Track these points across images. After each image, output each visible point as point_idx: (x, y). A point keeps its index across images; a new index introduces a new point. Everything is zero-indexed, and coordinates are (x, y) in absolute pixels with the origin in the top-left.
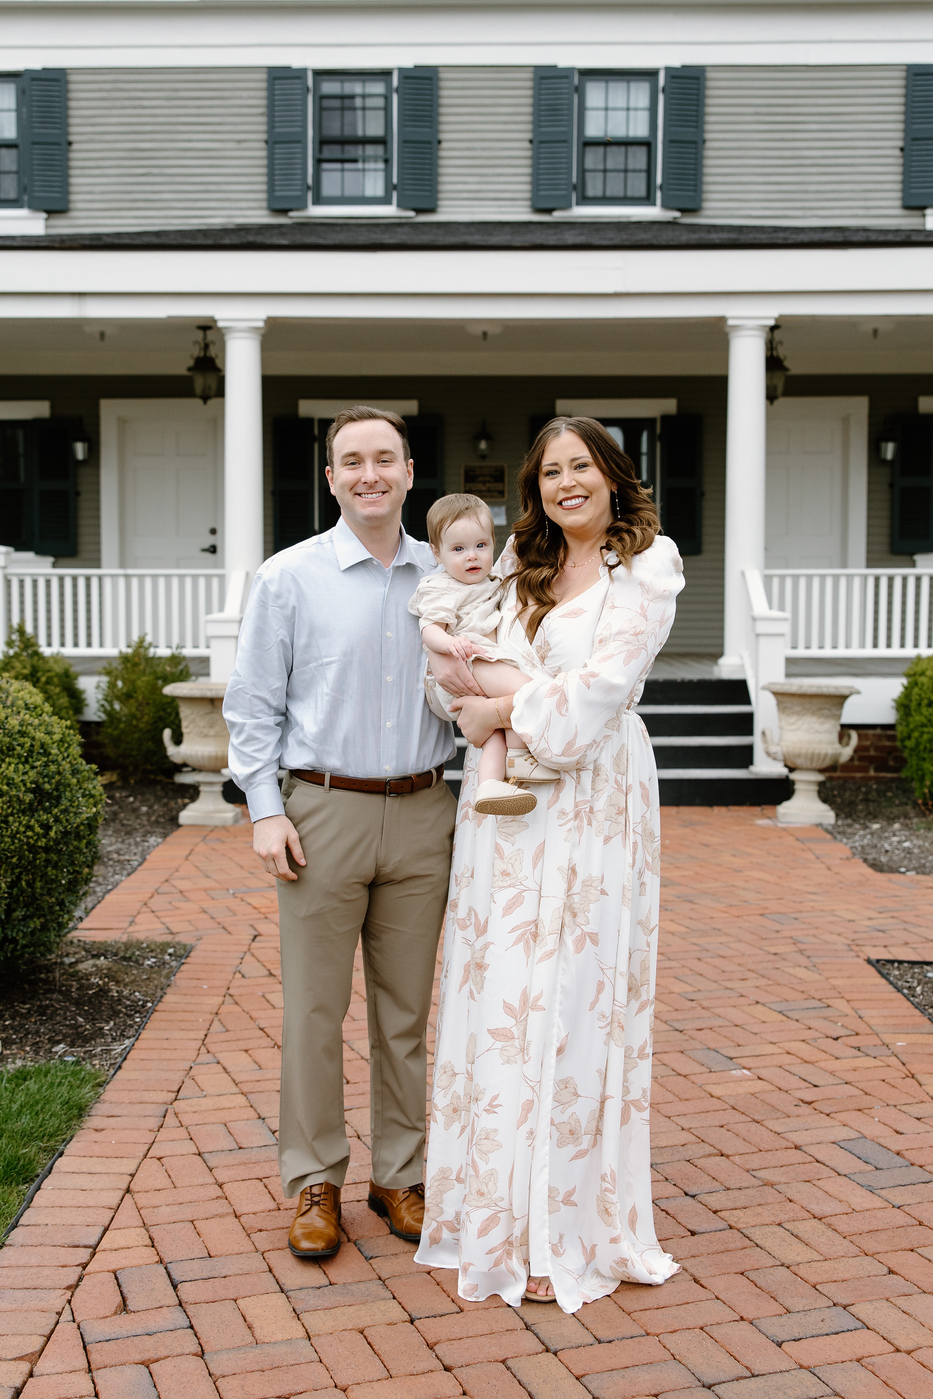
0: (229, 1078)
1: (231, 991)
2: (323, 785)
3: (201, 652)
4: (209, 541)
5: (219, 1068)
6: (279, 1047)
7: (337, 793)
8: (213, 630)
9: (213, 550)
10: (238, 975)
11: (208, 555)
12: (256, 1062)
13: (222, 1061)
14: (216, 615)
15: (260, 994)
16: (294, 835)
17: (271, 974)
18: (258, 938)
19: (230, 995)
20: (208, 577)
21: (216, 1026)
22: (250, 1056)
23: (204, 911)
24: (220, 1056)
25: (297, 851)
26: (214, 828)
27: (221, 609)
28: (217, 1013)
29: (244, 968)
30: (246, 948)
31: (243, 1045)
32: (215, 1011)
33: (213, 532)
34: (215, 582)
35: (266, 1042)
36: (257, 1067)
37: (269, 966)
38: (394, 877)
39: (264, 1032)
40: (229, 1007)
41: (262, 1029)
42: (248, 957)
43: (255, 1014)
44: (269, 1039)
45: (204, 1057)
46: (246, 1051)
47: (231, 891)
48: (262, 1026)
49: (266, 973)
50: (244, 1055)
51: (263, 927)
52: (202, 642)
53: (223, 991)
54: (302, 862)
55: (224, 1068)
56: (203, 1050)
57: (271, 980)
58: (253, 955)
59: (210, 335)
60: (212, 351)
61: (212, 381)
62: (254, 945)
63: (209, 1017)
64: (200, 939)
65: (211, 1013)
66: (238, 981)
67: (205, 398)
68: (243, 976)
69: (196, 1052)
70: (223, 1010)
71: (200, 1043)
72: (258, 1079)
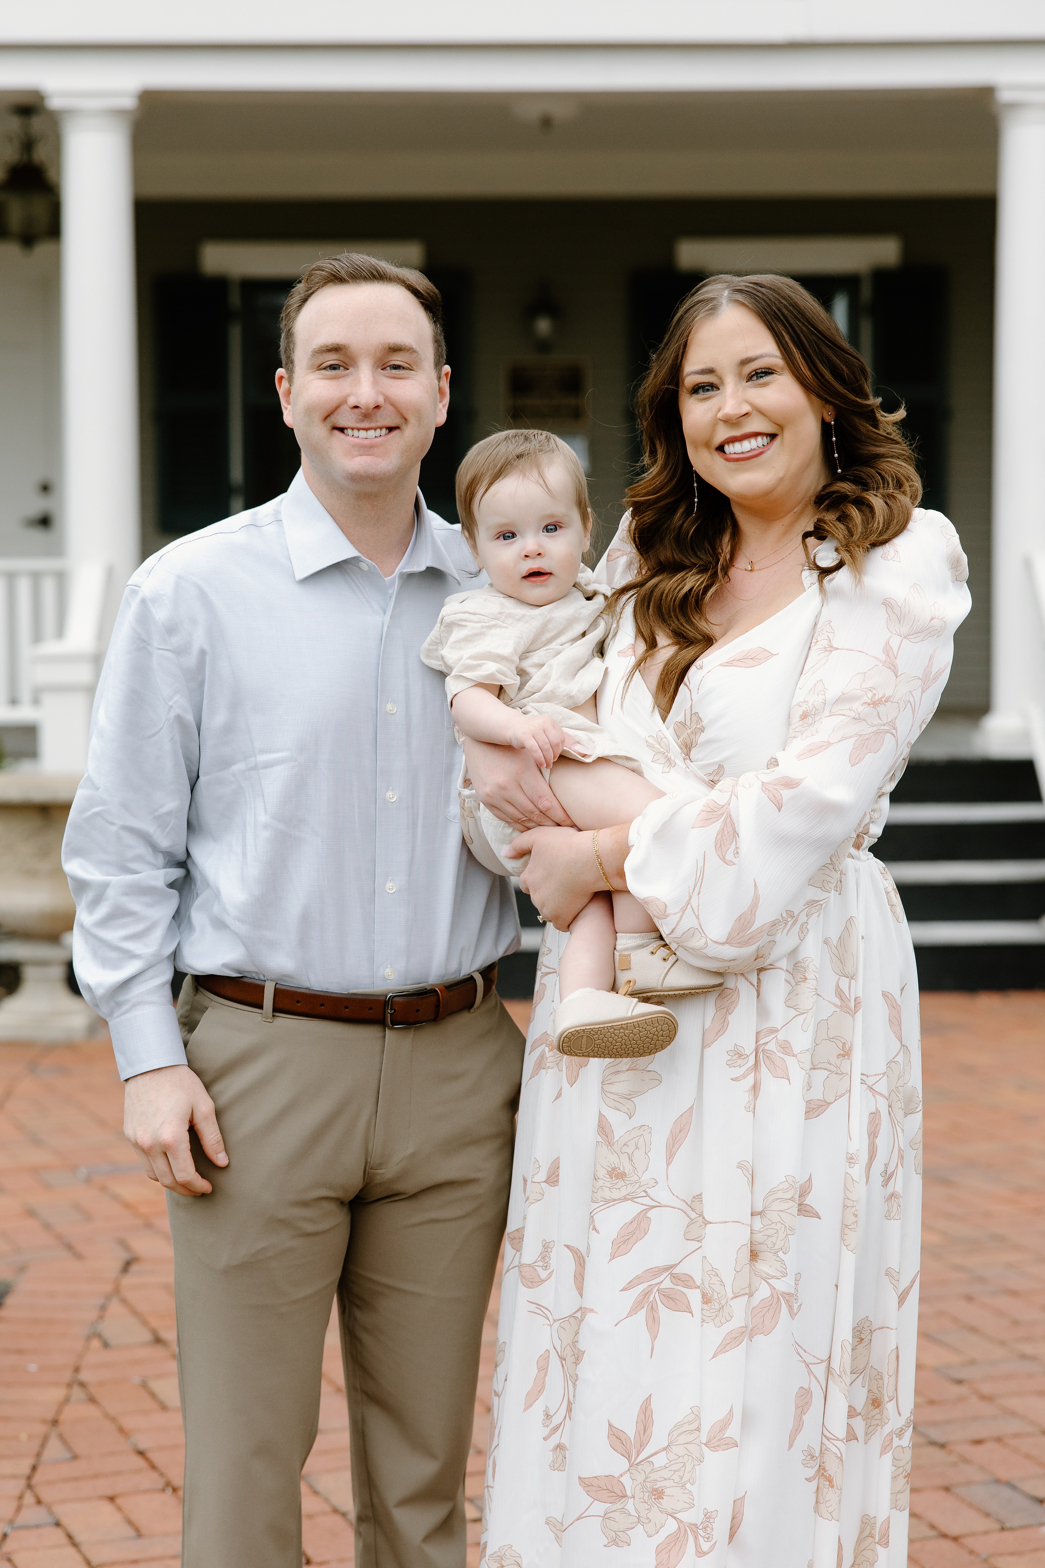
0: (78, 1558)
1: (84, 1376)
2: (261, 1007)
3: (23, 714)
4: (36, 505)
5: (58, 1536)
6: (175, 1490)
7: (286, 1022)
8: (44, 675)
9: (44, 522)
10: (96, 1343)
11: (37, 535)
12: (130, 1523)
13: (64, 1521)
14: (51, 647)
15: (137, 1380)
16: (205, 1106)
17: (158, 1340)
18: (135, 1268)
19: (82, 1385)
20: (36, 577)
21: (54, 1449)
22: (119, 1509)
23: (31, 1213)
24: (59, 1510)
25: (210, 1136)
26: (50, 1048)
27: (60, 631)
28: (55, 1422)
29: (108, 1329)
30: (108, 1288)
31: (105, 1487)
32: (50, 1416)
33: (45, 488)
34: (49, 587)
35: (150, 1479)
36: (131, 1533)
37: (155, 1323)
38: (400, 1187)
39: (147, 1460)
40: (78, 1410)
41: (141, 1453)
42: (115, 1307)
43: (128, 1423)
44: (154, 1475)
45: (32, 1514)
46: (112, 1499)
47: (83, 1171)
48: (142, 1446)
49: (147, 1336)
50: (107, 1508)
51: (144, 1245)
52: (25, 694)
53: (67, 1375)
54: (221, 1159)
55: (70, 1537)
56: (29, 1498)
57: (158, 1352)
58: (124, 1301)
59: (37, 124)
60: (41, 154)
61: (39, 207)
62: (128, 1281)
63: (41, 1429)
64: (22, 1269)
65: (44, 1422)
66: (96, 1354)
67: (28, 240)
68: (106, 1345)
69: (14, 1504)
70: (69, 1414)
71: (22, 1483)
72: (134, 1556)
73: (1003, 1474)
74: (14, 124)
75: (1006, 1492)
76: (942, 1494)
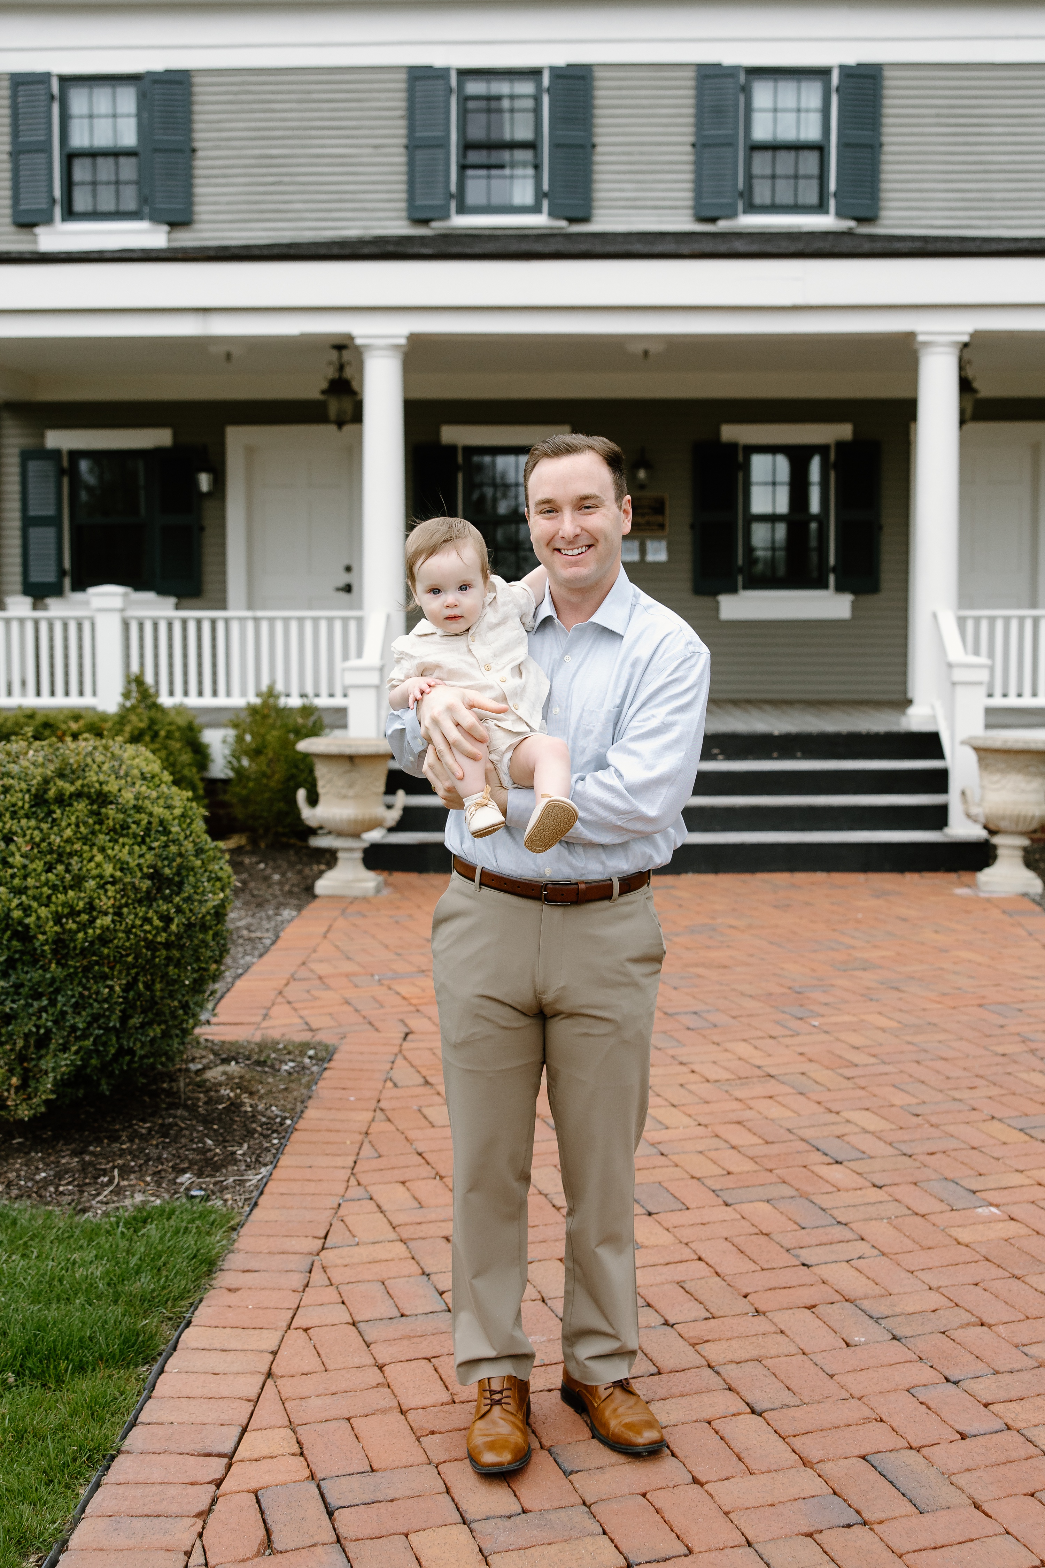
0: (385, 1219)
1: (382, 1104)
3: (338, 701)
4: (343, 579)
5: (371, 1206)
6: (441, 1178)
7: (489, 894)
8: (351, 679)
9: (348, 589)
10: (389, 1084)
11: (343, 595)
12: (415, 1198)
13: (375, 1197)
14: (353, 662)
15: (415, 1108)
17: (427, 1083)
18: (410, 1037)
19: (382, 1110)
20: (345, 620)
21: (367, 1150)
22: (408, 1189)
23: (347, 1002)
24: (372, 1189)
26: (354, 900)
27: (360, 655)
28: (367, 1133)
29: (396, 1075)
30: (396, 1050)
31: (399, 1175)
32: (364, 1130)
33: (348, 569)
34: (353, 625)
35: (426, 1171)
36: (416, 1204)
37: (424, 1072)
39: (423, 1158)
40: (380, 1126)
42: (400, 1061)
43: (411, 1135)
44: (429, 1167)
45: (355, 1192)
46: (403, 1183)
47: (377, 978)
48: (420, 1150)
49: (421, 1081)
50: (401, 1188)
51: (415, 1023)
52: (339, 692)
53: (373, 1104)
55: (379, 1207)
56: (353, 1182)
57: (426, 1090)
58: (405, 1058)
59: (346, 355)
60: (348, 373)
61: (347, 405)
62: (406, 1045)
63: (360, 1138)
64: (343, 1037)
65: (360, 1133)
66: (389, 1091)
67: (340, 424)
68: (395, 1085)
69: (345, 1185)
70: (374, 1128)
71: (349, 1171)
72: (419, 1220)
73: (950, 1175)
74: (334, 355)
75: (952, 1185)
76: (913, 1187)
